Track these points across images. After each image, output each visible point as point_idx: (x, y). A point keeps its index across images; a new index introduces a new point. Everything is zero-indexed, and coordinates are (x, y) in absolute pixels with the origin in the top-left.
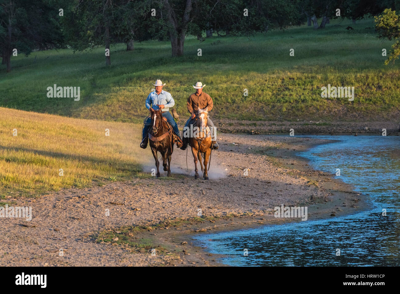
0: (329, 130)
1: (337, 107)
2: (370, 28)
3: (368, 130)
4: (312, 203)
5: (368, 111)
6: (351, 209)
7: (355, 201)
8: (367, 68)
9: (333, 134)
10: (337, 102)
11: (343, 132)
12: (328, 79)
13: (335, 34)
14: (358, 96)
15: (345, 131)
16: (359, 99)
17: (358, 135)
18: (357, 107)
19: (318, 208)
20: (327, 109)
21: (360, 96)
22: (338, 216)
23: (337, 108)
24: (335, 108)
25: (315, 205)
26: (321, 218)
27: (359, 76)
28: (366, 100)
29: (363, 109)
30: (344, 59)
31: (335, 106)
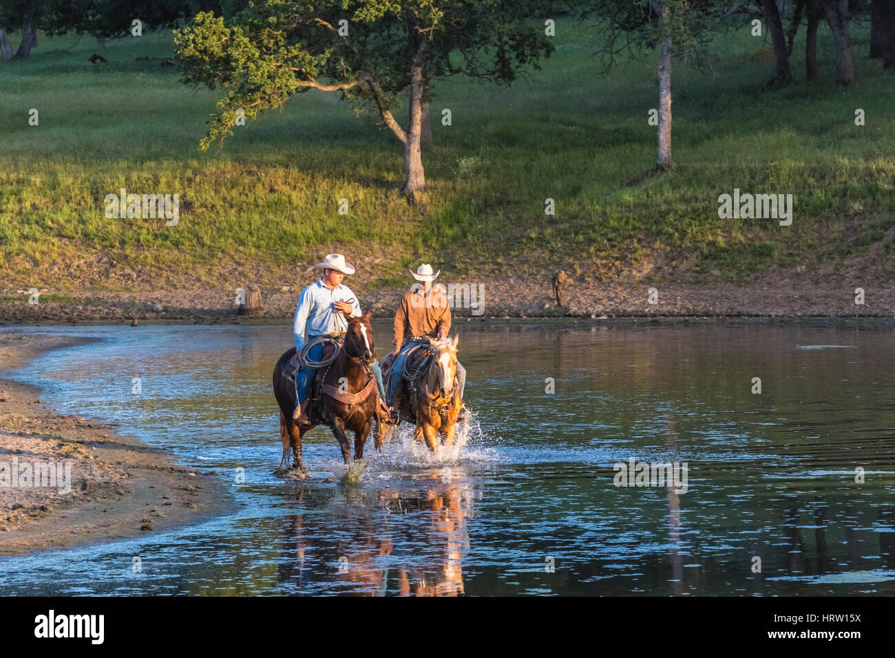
0: (66, 313)
1: (85, 256)
2: (147, 59)
3: (163, 311)
4: (89, 498)
5: (161, 265)
6: (187, 511)
7: (191, 492)
8: (156, 157)
9: (78, 322)
10: (83, 243)
11: (102, 318)
12: (59, 185)
13: (63, 72)
14: (135, 228)
15: (107, 314)
16: (139, 234)
17: (139, 324)
18: (134, 256)
19: (105, 511)
20: (59, 260)
21: (141, 228)
22: (160, 530)
23: (83, 258)
24: (78, 257)
25: (97, 504)
26: (120, 537)
27: (136, 178)
28: (156, 236)
29: (150, 260)
30: (96, 135)
31: (79, 253)
